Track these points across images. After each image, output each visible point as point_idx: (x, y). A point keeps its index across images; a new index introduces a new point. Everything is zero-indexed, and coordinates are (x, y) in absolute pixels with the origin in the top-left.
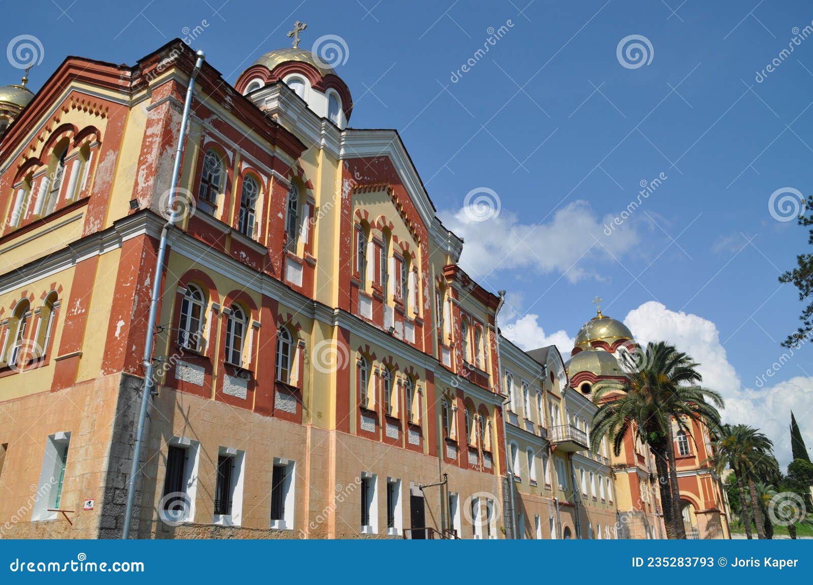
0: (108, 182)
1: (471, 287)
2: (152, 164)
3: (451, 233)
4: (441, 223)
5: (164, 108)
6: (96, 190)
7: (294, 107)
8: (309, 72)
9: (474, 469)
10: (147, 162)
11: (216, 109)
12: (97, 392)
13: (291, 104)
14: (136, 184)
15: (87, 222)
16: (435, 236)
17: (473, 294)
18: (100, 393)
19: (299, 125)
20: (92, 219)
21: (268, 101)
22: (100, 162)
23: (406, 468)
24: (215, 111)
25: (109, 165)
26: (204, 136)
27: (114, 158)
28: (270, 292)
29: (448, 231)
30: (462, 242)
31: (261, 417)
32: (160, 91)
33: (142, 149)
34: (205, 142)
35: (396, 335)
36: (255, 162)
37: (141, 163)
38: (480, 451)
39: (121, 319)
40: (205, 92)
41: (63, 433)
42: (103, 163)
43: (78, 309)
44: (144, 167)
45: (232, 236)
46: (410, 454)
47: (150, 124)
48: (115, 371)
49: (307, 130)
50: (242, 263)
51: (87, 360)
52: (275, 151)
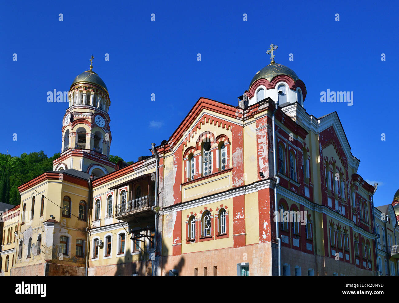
0: (241, 163)
1: (363, 183)
2: (265, 157)
3: (355, 158)
4: (352, 154)
5: (265, 130)
6: (235, 165)
7: (301, 113)
8: (287, 79)
9: (365, 269)
10: (262, 155)
11: (279, 125)
12: (260, 249)
13: (300, 112)
14: (258, 165)
15: (234, 180)
16: (349, 161)
17: (363, 186)
18: (261, 249)
19: (303, 122)
20: (236, 179)
21: (291, 112)
22: (233, 153)
23: (346, 270)
24: (279, 126)
25: (239, 154)
26: (277, 139)
27: (242, 151)
28: (302, 202)
29: (354, 157)
30: (359, 161)
31: (304, 253)
32: (261, 121)
33: (258, 149)
34: (278, 141)
35: (339, 213)
36: (292, 145)
37: (258, 156)
38: (367, 261)
39: (265, 222)
40: (277, 119)
41: (244, 263)
42: (235, 153)
43: (240, 216)
44: (260, 158)
45: (290, 181)
46: (346, 264)
47: (258, 137)
48: (267, 241)
49: (305, 123)
50: (293, 192)
51: (249, 236)
52: (297, 138)
